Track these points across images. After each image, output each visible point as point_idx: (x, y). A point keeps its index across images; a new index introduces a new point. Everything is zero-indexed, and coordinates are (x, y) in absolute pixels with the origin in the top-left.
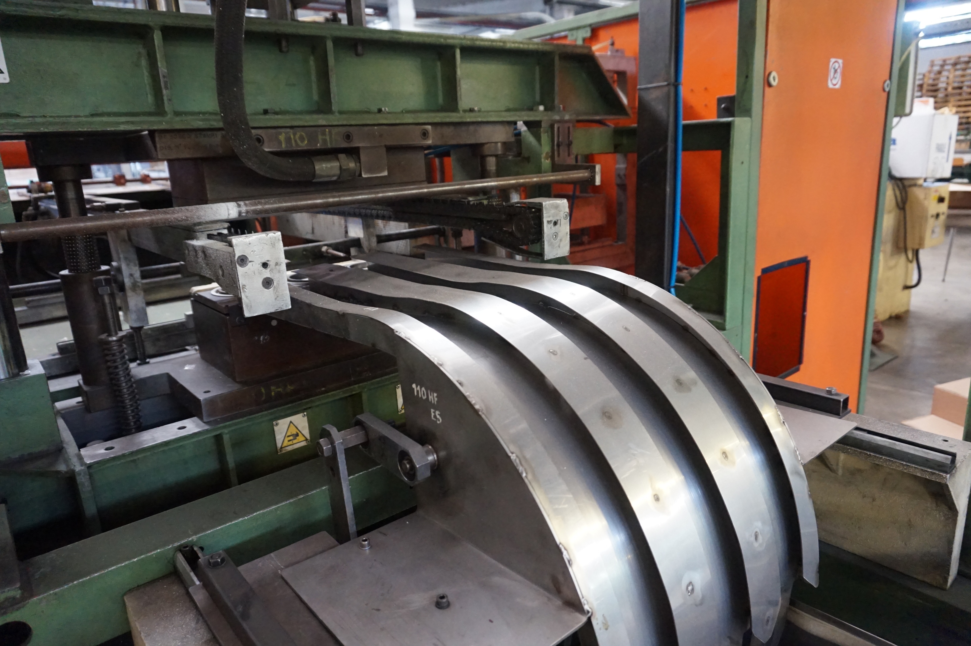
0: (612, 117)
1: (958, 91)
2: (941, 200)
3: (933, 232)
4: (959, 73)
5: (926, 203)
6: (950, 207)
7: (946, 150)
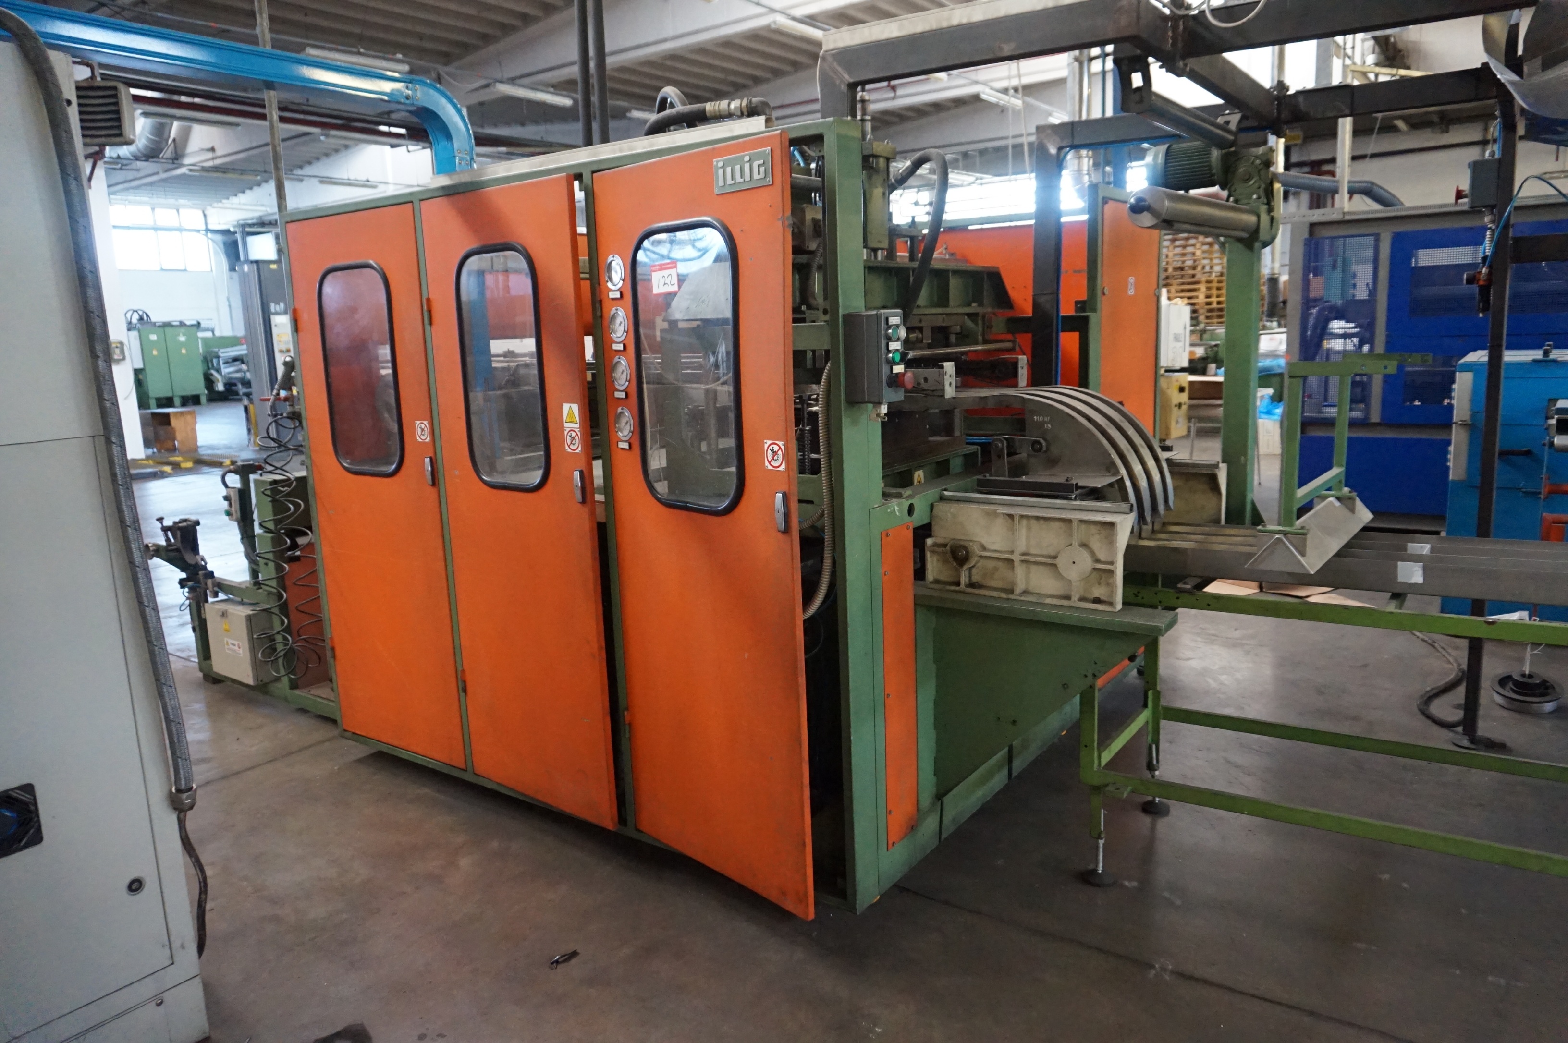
0: (1001, 311)
1: (1179, 273)
2: (1182, 390)
3: (1177, 422)
4: (1178, 250)
5: (1169, 392)
6: (1190, 398)
7: (1182, 339)
